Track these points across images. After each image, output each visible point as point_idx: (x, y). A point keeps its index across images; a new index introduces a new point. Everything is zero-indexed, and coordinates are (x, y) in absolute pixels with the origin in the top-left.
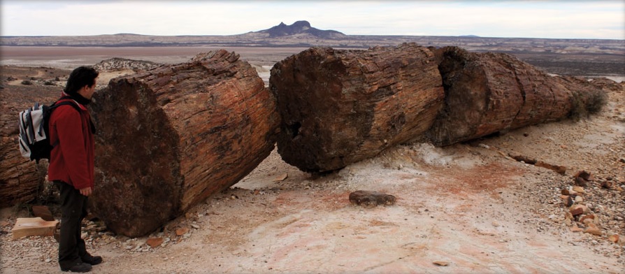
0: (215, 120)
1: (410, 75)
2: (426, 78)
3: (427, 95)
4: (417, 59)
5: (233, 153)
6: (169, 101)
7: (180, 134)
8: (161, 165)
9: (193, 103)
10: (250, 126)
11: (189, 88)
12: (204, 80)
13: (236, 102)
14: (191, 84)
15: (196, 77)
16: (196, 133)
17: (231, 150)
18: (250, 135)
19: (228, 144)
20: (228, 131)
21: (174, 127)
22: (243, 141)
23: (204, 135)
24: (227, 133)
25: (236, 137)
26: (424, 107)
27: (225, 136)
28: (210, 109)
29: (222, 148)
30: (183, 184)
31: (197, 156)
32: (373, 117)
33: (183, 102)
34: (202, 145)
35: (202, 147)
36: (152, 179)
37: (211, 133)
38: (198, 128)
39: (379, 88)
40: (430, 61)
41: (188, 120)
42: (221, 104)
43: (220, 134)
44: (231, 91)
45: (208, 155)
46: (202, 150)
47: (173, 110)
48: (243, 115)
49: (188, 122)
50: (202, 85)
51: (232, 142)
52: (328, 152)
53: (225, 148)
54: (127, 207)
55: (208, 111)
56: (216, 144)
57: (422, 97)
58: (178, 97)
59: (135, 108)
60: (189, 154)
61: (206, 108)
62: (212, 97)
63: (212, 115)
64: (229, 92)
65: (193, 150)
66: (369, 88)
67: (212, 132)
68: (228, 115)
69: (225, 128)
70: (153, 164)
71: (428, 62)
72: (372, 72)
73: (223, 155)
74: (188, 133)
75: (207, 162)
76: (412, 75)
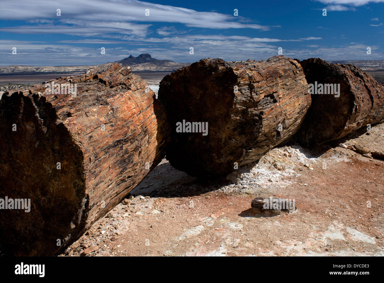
0: (116, 133)
1: (286, 85)
2: (298, 87)
3: (300, 102)
4: (290, 70)
5: (134, 165)
6: (69, 115)
7: (83, 151)
8: (62, 184)
9: (94, 116)
10: (147, 137)
11: (89, 101)
12: (102, 93)
13: (135, 113)
14: (90, 96)
15: (94, 90)
16: (99, 148)
17: (132, 162)
18: (147, 145)
19: (129, 156)
20: (129, 144)
21: (77, 143)
22: (143, 152)
23: (107, 150)
24: (129, 146)
25: (136, 149)
26: (298, 113)
27: (127, 149)
28: (111, 122)
29: (124, 161)
30: (88, 203)
31: (100, 172)
32: (261, 124)
33: (84, 116)
34: (105, 160)
35: (104, 162)
36: (53, 200)
37: (113, 147)
38: (101, 142)
39: (265, 96)
40: (299, 71)
41: (90, 135)
42: (121, 116)
43: (122, 147)
44: (129, 103)
45: (111, 169)
46: (105, 165)
47: (75, 124)
48: (142, 127)
49: (91, 137)
50: (101, 97)
51: (133, 155)
52: (218, 158)
53: (127, 161)
54: (26, 229)
55: (109, 124)
56: (119, 158)
57: (297, 104)
58: (79, 110)
59: (32, 124)
60: (93, 171)
61: (108, 122)
62: (113, 109)
63: (113, 128)
64: (127, 104)
65: (96, 166)
66: (257, 97)
67: (115, 146)
68: (128, 127)
69: (126, 141)
70: (54, 184)
71: (298, 72)
72: (258, 82)
73: (125, 169)
74: (91, 148)
75: (110, 177)
76: (287, 84)
